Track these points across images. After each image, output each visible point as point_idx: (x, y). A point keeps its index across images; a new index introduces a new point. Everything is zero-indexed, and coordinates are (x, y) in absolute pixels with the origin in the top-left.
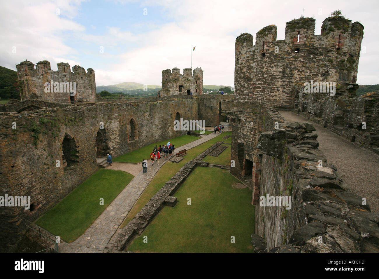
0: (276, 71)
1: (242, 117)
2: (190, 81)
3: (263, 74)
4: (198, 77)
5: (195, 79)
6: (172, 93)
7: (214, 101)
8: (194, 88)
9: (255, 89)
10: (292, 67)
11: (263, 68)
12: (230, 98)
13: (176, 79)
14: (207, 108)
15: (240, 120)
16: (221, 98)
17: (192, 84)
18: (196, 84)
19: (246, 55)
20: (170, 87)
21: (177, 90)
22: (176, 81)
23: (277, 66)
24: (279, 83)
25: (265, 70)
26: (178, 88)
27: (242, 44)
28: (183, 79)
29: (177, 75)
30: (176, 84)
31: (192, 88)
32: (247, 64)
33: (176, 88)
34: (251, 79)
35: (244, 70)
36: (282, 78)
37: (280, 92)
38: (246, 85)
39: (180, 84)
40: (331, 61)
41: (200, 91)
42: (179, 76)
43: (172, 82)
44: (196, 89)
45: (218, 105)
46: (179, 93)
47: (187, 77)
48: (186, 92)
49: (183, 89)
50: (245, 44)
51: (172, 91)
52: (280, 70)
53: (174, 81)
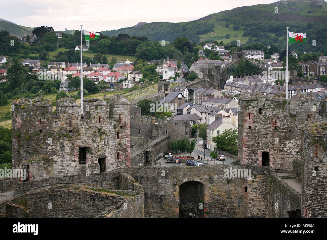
2: (106, 135)
4: (122, 122)
5: (115, 128)
6: (60, 167)
7: (166, 183)
8: (114, 151)
12: (205, 174)
13: (70, 131)
14: (148, 200)
16: (184, 176)
17: (110, 142)
18: (117, 141)
20: (54, 152)
21: (73, 159)
22: (71, 137)
26: (77, 153)
28: (90, 132)
29: (74, 122)
30: (70, 145)
31: (110, 150)
33: (71, 154)
39: (81, 145)
41: (126, 156)
42: (79, 122)
43: (60, 139)
44: (118, 153)
45: (175, 193)
46: (79, 166)
47: (98, 125)
48: (96, 165)
49: (88, 156)
51: (59, 163)
53: (65, 136)
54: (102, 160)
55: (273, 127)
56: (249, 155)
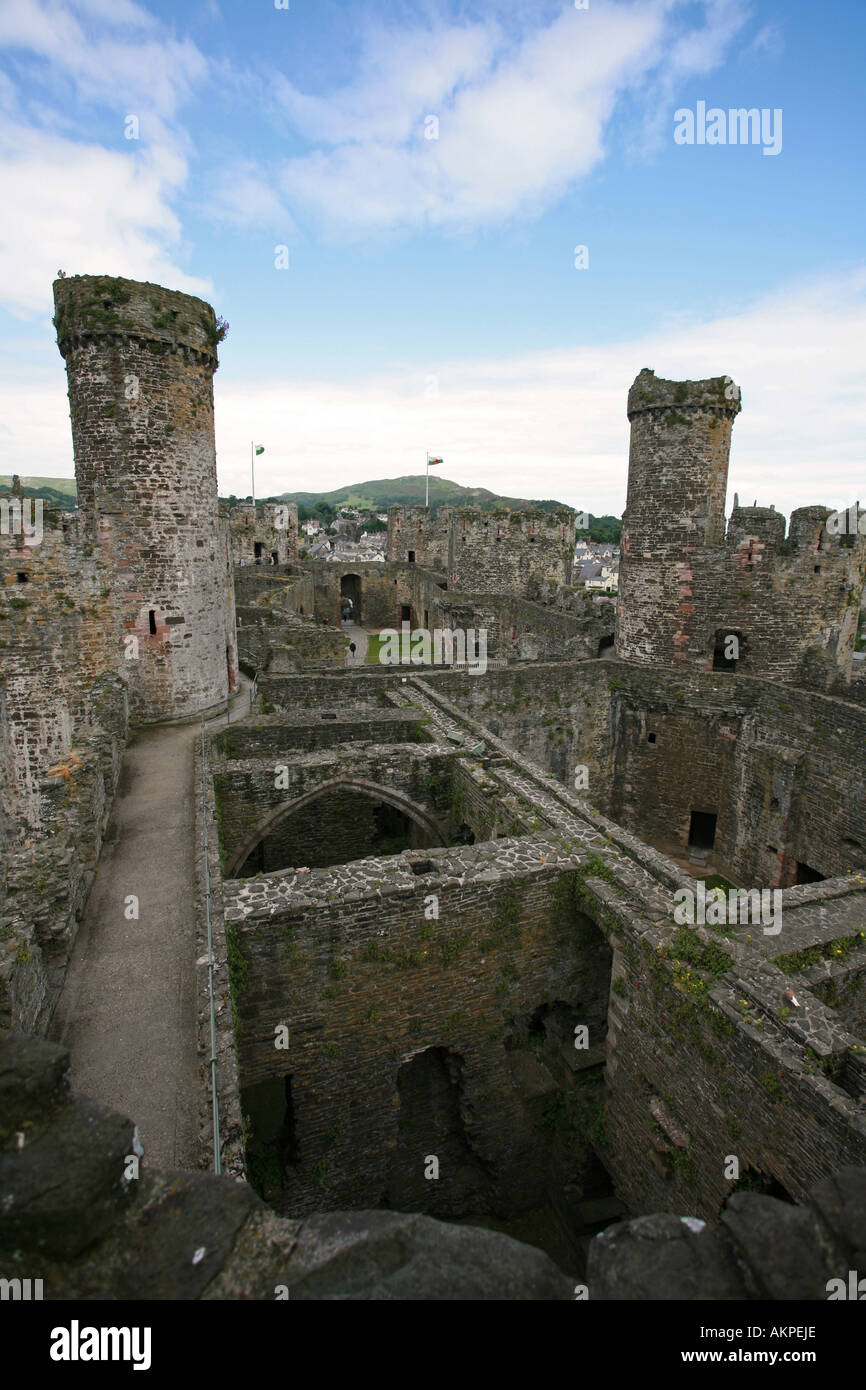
0: (513, 559)
1: (479, 612)
2: (277, 533)
3: (499, 561)
7: (330, 575)
8: (285, 548)
9: (488, 577)
10: (529, 557)
11: (499, 554)
13: (246, 529)
15: (473, 615)
17: (282, 540)
18: (287, 539)
19: (476, 537)
21: (249, 552)
22: (246, 534)
23: (514, 555)
24: (517, 573)
25: (500, 557)
26: (253, 548)
27: (472, 523)
28: (264, 530)
29: (250, 520)
30: (246, 540)
31: (281, 547)
32: (478, 548)
33: (248, 548)
34: (483, 566)
35: (474, 554)
36: (520, 567)
37: (518, 582)
38: (478, 572)
39: (256, 541)
40: (558, 552)
42: (254, 521)
43: (237, 535)
44: (289, 550)
45: (338, 584)
46: (255, 559)
47: (271, 523)
48: (270, 558)
49: (263, 551)
50: (475, 523)
51: (237, 556)
52: (517, 559)
53: (242, 532)
54: (275, 555)
55: (418, 530)
56: (398, 554)
